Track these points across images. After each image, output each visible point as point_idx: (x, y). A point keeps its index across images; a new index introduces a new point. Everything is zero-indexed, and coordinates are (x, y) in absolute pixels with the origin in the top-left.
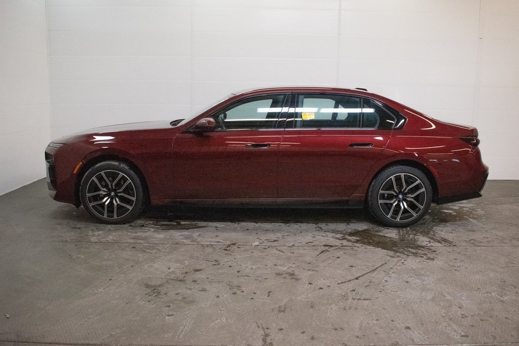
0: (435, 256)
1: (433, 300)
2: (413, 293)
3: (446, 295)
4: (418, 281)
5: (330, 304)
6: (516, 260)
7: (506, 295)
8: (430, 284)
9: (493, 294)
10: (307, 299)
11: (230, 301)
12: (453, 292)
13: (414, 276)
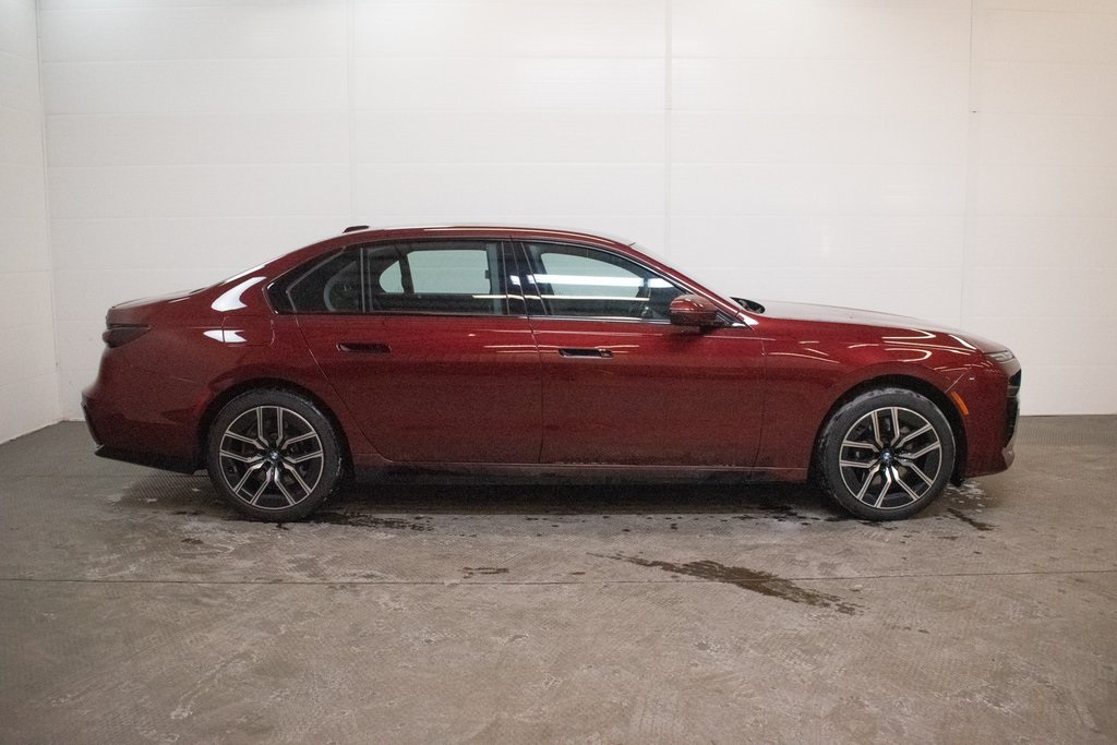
0: (856, 601)
1: (833, 716)
2: (790, 699)
3: (866, 703)
4: (809, 667)
5: (587, 733)
6: (1040, 607)
7: (1007, 698)
8: (833, 674)
9: (978, 697)
10: (536, 718)
11: (355, 725)
12: (885, 694)
13: (799, 653)
